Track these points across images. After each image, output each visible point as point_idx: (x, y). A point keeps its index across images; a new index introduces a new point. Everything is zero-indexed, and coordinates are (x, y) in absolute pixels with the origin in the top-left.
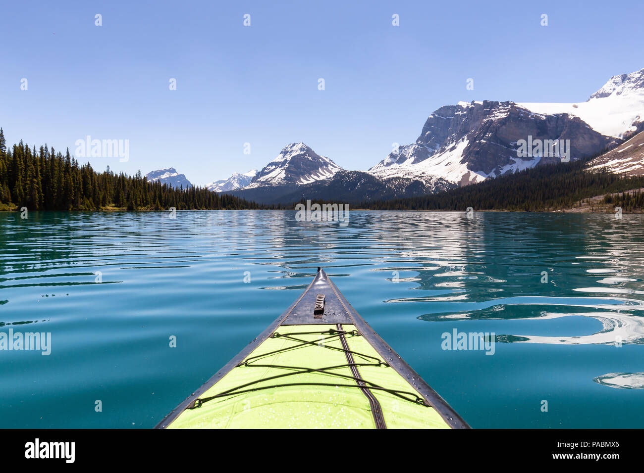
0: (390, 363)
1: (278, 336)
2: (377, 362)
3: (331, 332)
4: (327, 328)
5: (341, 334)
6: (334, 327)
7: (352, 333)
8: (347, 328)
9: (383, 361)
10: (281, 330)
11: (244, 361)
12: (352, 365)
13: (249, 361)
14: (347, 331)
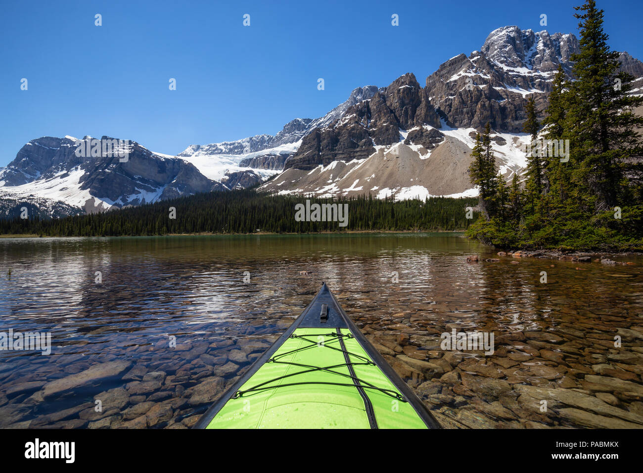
0: (376, 363)
1: (296, 337)
2: (366, 362)
3: (333, 334)
4: (330, 331)
5: (340, 336)
6: (334, 331)
7: (347, 336)
8: (345, 331)
9: (371, 360)
10: (298, 332)
11: (272, 358)
12: (349, 364)
13: (275, 359)
14: (345, 334)
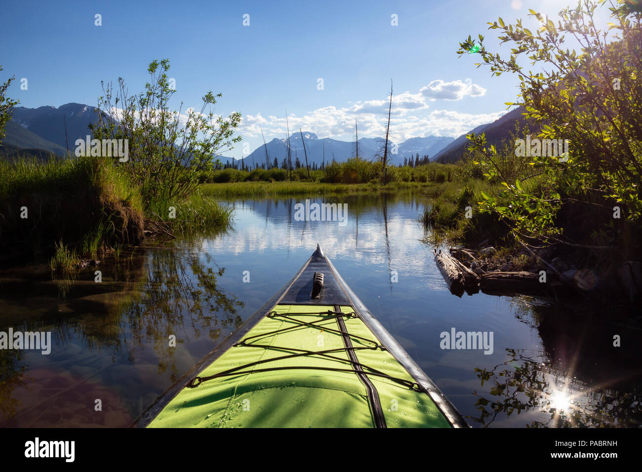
1: (276, 315)
2: (373, 346)
3: (329, 313)
4: (325, 309)
5: (339, 316)
6: (331, 309)
7: (349, 316)
8: (345, 310)
9: (379, 344)
10: (278, 309)
11: (241, 341)
12: (349, 349)
14: (345, 313)
